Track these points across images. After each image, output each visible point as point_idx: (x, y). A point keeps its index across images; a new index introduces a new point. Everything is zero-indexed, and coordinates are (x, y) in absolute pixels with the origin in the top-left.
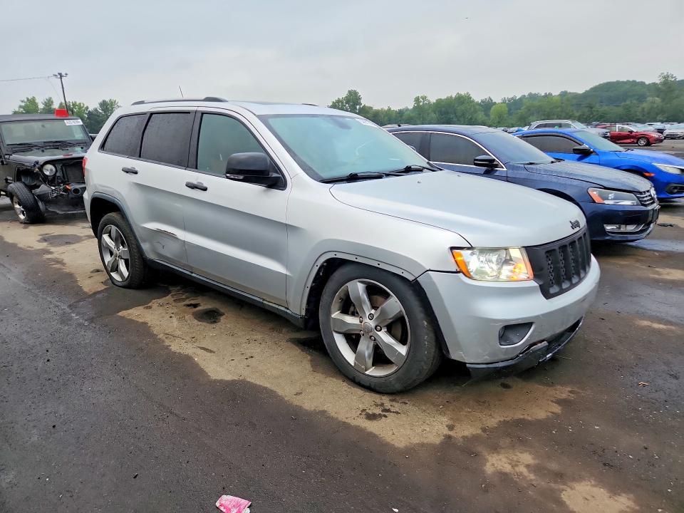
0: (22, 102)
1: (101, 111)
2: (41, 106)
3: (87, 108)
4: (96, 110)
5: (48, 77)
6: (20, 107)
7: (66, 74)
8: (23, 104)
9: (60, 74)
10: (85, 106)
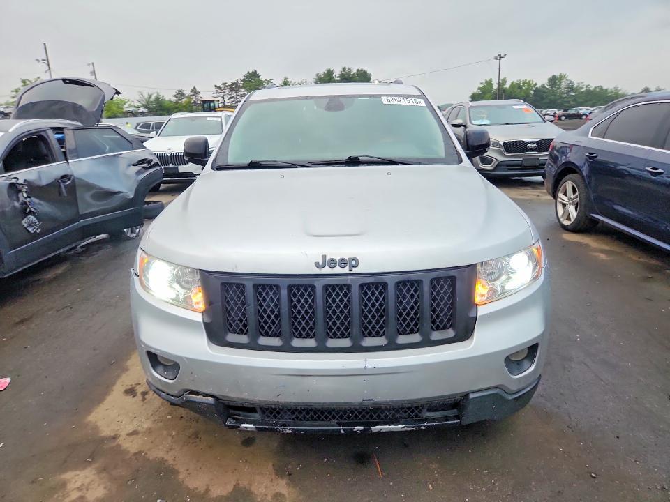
0: (481, 83)
1: (547, 87)
2: (495, 86)
3: (536, 84)
4: (543, 86)
5: (489, 60)
6: (479, 88)
7: (505, 55)
8: (481, 86)
9: (500, 55)
10: (534, 83)
